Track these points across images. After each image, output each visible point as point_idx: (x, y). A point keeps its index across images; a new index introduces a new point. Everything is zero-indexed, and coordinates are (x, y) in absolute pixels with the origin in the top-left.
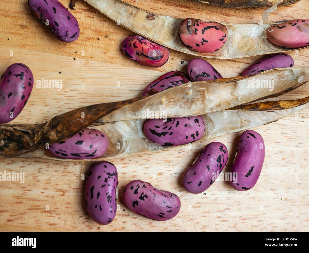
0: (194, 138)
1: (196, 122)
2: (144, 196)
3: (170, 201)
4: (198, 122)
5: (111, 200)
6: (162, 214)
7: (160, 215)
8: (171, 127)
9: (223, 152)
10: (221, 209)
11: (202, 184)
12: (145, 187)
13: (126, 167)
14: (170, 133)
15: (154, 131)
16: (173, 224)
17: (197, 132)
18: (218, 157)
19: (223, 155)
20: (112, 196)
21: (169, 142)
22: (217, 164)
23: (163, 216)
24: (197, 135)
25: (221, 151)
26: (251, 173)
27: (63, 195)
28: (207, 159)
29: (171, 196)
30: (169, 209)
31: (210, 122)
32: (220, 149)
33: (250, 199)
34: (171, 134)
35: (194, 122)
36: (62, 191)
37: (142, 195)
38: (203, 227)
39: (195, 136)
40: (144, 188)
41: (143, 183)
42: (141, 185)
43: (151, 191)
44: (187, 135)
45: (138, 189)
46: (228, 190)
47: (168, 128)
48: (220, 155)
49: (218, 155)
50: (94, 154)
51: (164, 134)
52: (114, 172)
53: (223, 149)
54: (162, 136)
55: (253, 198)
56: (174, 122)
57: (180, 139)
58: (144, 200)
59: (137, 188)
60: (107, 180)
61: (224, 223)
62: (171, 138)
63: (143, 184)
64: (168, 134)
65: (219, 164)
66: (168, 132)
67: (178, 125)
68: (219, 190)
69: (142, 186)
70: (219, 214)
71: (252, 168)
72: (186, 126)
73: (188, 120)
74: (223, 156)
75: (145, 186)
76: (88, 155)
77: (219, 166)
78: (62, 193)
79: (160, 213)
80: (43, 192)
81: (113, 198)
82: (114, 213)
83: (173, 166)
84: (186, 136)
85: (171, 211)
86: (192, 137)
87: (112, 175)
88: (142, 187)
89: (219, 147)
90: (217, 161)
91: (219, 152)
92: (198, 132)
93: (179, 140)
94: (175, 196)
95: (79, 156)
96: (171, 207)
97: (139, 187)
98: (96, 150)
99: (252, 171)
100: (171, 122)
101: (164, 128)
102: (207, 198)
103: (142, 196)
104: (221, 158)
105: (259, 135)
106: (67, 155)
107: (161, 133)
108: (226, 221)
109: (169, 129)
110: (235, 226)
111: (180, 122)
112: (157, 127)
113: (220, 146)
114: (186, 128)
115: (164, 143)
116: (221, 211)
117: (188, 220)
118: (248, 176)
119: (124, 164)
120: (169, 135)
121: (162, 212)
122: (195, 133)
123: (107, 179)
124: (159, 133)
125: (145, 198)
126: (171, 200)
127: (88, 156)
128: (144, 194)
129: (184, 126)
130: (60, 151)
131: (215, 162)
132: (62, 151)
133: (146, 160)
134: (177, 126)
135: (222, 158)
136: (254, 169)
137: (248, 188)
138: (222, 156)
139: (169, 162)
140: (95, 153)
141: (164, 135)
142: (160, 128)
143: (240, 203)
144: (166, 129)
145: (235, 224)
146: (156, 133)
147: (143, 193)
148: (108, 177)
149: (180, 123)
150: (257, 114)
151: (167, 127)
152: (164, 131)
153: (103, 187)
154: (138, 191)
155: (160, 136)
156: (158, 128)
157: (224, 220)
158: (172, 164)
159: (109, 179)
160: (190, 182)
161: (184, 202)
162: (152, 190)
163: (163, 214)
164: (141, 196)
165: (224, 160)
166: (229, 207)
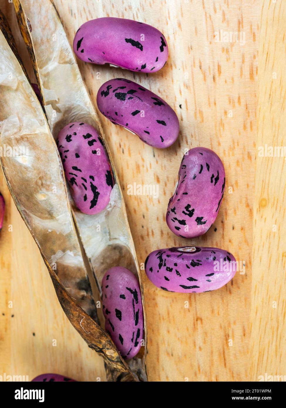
0: (94, 141)
1: (71, 140)
2: (187, 210)
3: (192, 168)
4: (70, 136)
5: (198, 260)
6: (214, 179)
7: (214, 181)
8: (82, 178)
9: (110, 90)
10: (201, 76)
11: (161, 120)
12: (174, 209)
13: (153, 232)
14: (91, 179)
15: (91, 202)
16: (231, 153)
17: (85, 137)
18: (118, 98)
19: (114, 91)
20: (192, 259)
21: (106, 178)
22: (129, 99)
23: (215, 177)
24: (89, 136)
25: (109, 94)
26: (136, 41)
27: (201, 319)
28: (122, 116)
29: (185, 166)
30: (205, 168)
31: (70, 113)
32: (105, 96)
33: (181, 31)
34: (92, 177)
35: (71, 142)
36: (195, 321)
37: (186, 214)
38: (231, 103)
39: (90, 139)
40: (175, 211)
41: (169, 212)
42: (172, 215)
43: (179, 200)
44: (91, 152)
45: (178, 220)
46: (172, 69)
47: (85, 183)
48: (114, 96)
49: (115, 99)
50: (134, 291)
51: (94, 188)
52: (158, 258)
53: (105, 91)
54: (97, 191)
55: (180, 25)
56: (75, 175)
57: (98, 163)
58: (193, 210)
59: (177, 222)
60: (169, 268)
61: (222, 70)
62: (98, 177)
63: (171, 212)
64: (93, 182)
65: (128, 96)
66: (91, 183)
67: (79, 168)
68: (173, 84)
69: (173, 213)
70: (210, 79)
71: (127, 41)
72: (77, 156)
73: (69, 152)
74: (116, 90)
75: (172, 208)
76: (135, 300)
77: (131, 96)
78: (199, 322)
79: (212, 182)
80: (200, 349)
81: (194, 257)
82: (217, 253)
83: (143, 160)
84: (93, 154)
85: (207, 165)
86: (93, 144)
87: (161, 260)
88: (175, 213)
89: (104, 99)
90: (124, 100)
91: (110, 97)
92: (85, 135)
93: (100, 164)
94: (184, 160)
95: (137, 313)
96: (201, 166)
97: (176, 219)
98: (127, 288)
99: (133, 41)
100: (75, 179)
101: (86, 189)
102: (186, 101)
103: (188, 213)
104: (120, 93)
105: (79, 33)
106: (139, 330)
107: (93, 193)
108: (219, 67)
109: (85, 181)
110: (225, 51)
111: (73, 166)
112: (85, 198)
113: (102, 96)
114: (80, 156)
115: (107, 185)
116: (205, 76)
117: (222, 128)
118: (141, 45)
119: (148, 235)
120: (94, 180)
121: (210, 180)
122: (87, 140)
123: (167, 268)
124: (93, 195)
125: (190, 209)
126: (190, 166)
127: (137, 299)
128: (185, 210)
129: (78, 158)
130: (134, 341)
131: (126, 103)
132: (133, 338)
133: (140, 203)
134: (80, 170)
135: (119, 91)
136: (128, 38)
137: (162, 42)
138: (116, 92)
139: (138, 167)
140: (132, 289)
141: (96, 188)
142: (86, 195)
143: (190, 47)
144: (86, 186)
145: (223, 51)
146: (94, 199)
147: (184, 212)
148: (165, 267)
149: (75, 165)
150: (48, 38)
151: (83, 184)
152: (89, 188)
153: (179, 274)
154: (181, 220)
155: (99, 194)
156: (87, 196)
157: (219, 71)
158: (140, 163)
159: (167, 265)
160: (161, 139)
161: (195, 137)
162: (178, 198)
163: (213, 176)
164: (188, 215)
165: (122, 88)
166: (198, 64)
